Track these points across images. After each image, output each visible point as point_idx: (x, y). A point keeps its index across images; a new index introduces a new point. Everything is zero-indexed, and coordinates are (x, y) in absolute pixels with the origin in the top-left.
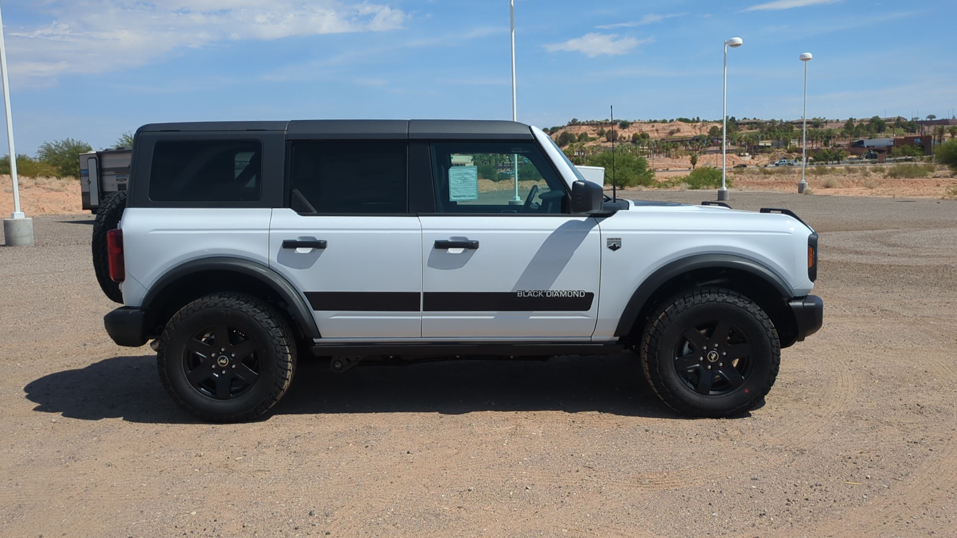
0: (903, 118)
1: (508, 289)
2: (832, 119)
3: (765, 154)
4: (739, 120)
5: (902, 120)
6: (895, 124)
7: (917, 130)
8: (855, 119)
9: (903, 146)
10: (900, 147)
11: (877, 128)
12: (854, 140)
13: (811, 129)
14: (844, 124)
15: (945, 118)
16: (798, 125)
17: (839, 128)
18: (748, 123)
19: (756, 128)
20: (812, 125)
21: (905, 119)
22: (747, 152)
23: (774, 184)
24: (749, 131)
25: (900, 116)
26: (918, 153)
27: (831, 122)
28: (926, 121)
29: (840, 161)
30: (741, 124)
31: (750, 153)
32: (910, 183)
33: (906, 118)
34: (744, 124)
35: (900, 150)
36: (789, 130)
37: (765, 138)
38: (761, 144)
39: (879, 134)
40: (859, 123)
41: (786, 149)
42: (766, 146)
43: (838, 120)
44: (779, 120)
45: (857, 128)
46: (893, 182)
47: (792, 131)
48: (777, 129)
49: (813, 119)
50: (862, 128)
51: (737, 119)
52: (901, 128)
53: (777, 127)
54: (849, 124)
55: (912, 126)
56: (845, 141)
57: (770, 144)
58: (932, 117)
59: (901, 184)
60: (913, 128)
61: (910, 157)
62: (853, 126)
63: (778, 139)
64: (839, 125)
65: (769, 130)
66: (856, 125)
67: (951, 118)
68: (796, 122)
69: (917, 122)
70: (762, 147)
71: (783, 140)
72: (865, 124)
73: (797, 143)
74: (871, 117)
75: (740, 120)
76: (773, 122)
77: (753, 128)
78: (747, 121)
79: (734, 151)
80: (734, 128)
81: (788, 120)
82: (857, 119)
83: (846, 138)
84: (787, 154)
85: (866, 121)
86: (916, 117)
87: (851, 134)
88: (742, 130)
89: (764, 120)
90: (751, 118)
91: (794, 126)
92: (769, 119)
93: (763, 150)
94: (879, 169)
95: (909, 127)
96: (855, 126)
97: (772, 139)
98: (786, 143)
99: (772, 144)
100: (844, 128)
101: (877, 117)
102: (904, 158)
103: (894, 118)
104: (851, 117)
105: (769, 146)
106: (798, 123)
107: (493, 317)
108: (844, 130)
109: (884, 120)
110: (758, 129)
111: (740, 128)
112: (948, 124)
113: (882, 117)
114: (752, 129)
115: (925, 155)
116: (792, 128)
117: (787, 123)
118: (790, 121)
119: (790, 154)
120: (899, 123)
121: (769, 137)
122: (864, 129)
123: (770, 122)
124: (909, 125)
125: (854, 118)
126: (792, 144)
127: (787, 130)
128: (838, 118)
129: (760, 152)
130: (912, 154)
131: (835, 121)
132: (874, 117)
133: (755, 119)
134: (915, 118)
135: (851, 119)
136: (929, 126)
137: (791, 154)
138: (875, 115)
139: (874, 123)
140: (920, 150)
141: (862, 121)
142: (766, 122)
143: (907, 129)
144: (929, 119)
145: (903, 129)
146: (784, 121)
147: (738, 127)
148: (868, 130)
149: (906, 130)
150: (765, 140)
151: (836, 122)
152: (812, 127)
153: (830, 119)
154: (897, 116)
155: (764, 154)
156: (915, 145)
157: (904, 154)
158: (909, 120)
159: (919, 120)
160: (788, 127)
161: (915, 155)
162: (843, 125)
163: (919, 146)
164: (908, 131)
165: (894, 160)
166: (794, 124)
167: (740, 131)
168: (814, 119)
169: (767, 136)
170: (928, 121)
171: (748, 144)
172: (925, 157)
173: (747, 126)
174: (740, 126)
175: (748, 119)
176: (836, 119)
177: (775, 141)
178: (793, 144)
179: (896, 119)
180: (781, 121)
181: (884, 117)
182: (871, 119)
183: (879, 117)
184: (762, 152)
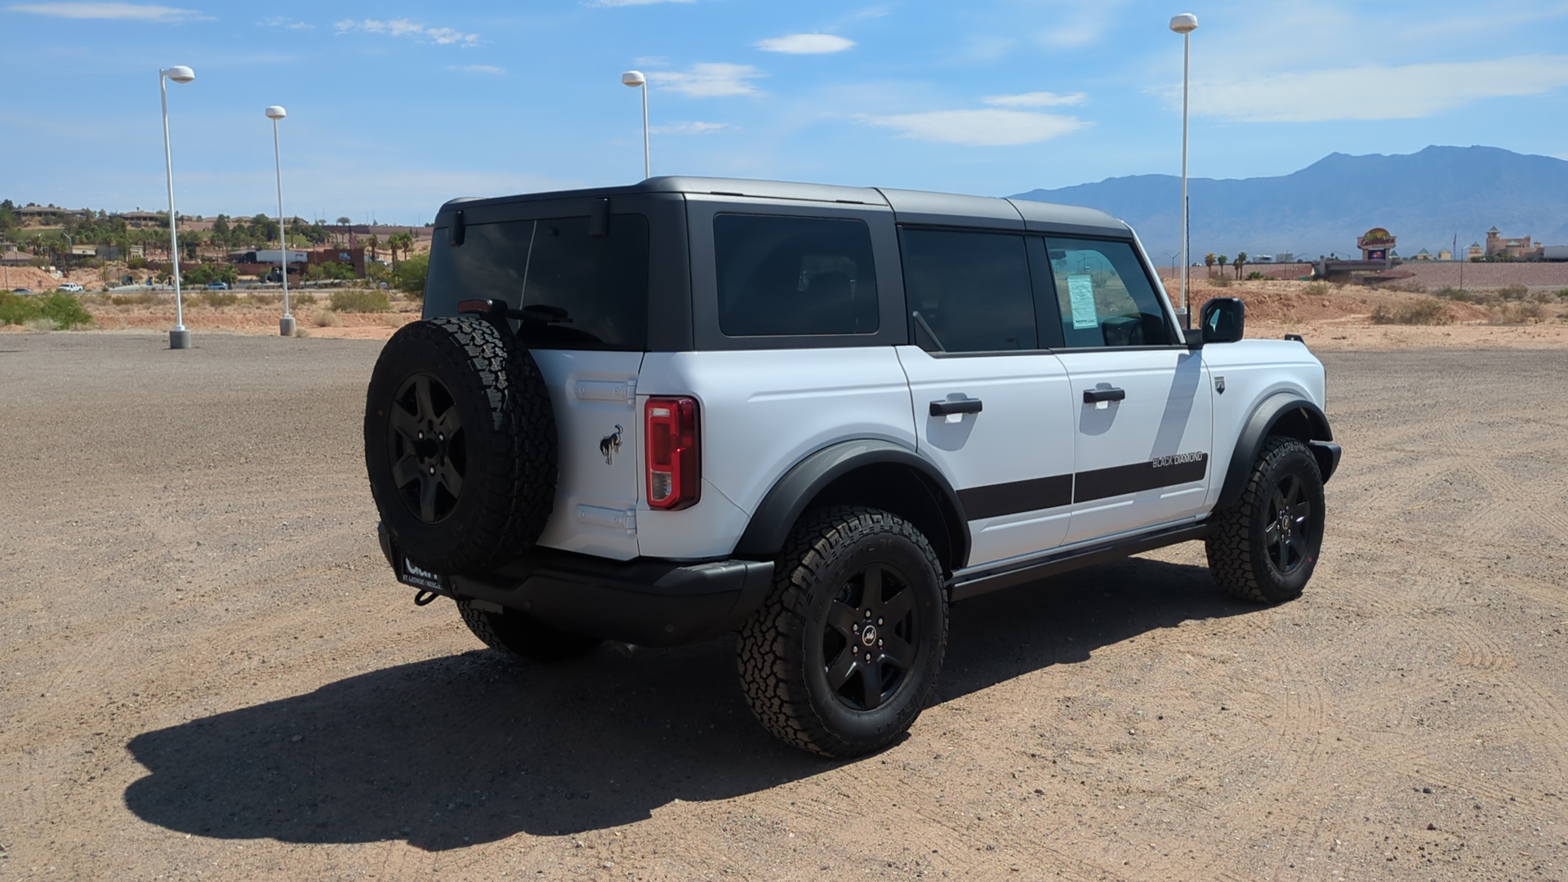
0: (302, 220)
1: (1143, 457)
2: (190, 215)
3: (89, 269)
4: (20, 207)
5: (301, 223)
6: (292, 229)
7: (326, 240)
8: (228, 217)
9: (326, 263)
10: (322, 264)
11: (266, 233)
12: (233, 251)
13: (157, 228)
14: (213, 224)
15: (363, 223)
16: (133, 222)
17: (204, 230)
18: (40, 214)
19: (56, 223)
20: (158, 223)
21: (305, 221)
22: (52, 265)
23: (152, 321)
24: (43, 227)
25: (298, 216)
26: (349, 274)
27: (190, 219)
28: (337, 226)
29: (232, 285)
30: (26, 214)
31: (58, 268)
32: (371, 320)
33: (307, 220)
34: (32, 214)
35: (320, 269)
36: (120, 229)
37: (77, 241)
38: (75, 252)
39: (270, 244)
40: (236, 224)
41: (125, 261)
42: (85, 256)
43: (200, 217)
44: (98, 210)
45: (234, 231)
46: (347, 318)
47: (124, 231)
48: (96, 227)
49: (158, 213)
50: (243, 232)
51: (15, 205)
52: (301, 235)
53: (95, 223)
54: (220, 223)
55: (317, 233)
56: (217, 252)
57: (93, 253)
58: (344, 220)
59: (359, 321)
60: (319, 235)
61: (337, 281)
62: (228, 228)
63: (108, 243)
64: (203, 225)
65: (82, 226)
66: (231, 226)
67: (372, 224)
68: (130, 216)
69: (324, 227)
70: (79, 256)
71: (117, 245)
72: (246, 225)
73: (141, 252)
74: (253, 215)
75: (23, 206)
76: (87, 213)
77: (51, 222)
78: (36, 209)
79: (27, 263)
80: (14, 220)
81: (114, 212)
82: (231, 217)
83: (219, 247)
84: (129, 270)
85: (246, 222)
86: (322, 219)
87: (225, 242)
88: (29, 225)
89: (68, 209)
90: (44, 205)
91: (127, 222)
92: (79, 209)
93: (82, 262)
94: (306, 298)
95: (315, 235)
96: (231, 228)
97: (93, 243)
98: (123, 251)
99: (96, 251)
100: (212, 230)
101: (263, 215)
102: (328, 281)
103: (290, 219)
104: (221, 213)
105: (91, 256)
106: (132, 218)
107: (1131, 502)
108: (213, 233)
109: (275, 221)
110: (61, 225)
111: (25, 221)
112: (368, 232)
113: (271, 216)
114: (47, 224)
115: (359, 278)
116: (123, 226)
117: (113, 217)
118: (119, 213)
119: (134, 271)
120: (297, 227)
121: (85, 240)
122: (246, 234)
123: (82, 214)
124: (314, 232)
125: (225, 215)
126: (132, 254)
127: (116, 229)
128: (200, 214)
129: (76, 265)
130: (341, 276)
131: (194, 219)
132: (257, 216)
133: (51, 206)
134: (321, 221)
135: (221, 217)
136: (343, 235)
137: (137, 271)
138: (260, 213)
139: (260, 225)
140: (352, 270)
141: (239, 220)
142: (74, 214)
143: (311, 237)
144: (340, 224)
145: (304, 237)
146: (108, 214)
147: (20, 219)
148: (252, 236)
149: (309, 238)
150: (78, 244)
151: (197, 221)
152: (159, 226)
153: (187, 215)
154: (293, 216)
155: (86, 269)
156: (343, 263)
157: (329, 275)
158: (312, 223)
159: (326, 224)
160: (117, 223)
161: (345, 278)
162: (210, 225)
163: (349, 264)
164: (312, 239)
165: (316, 284)
166: (126, 219)
167: (25, 226)
168: (160, 212)
169: (81, 238)
170: (340, 227)
171: (53, 249)
172: (359, 280)
173: (38, 218)
174: (24, 218)
175: (38, 206)
176: (197, 215)
177: (103, 248)
178: (135, 254)
179: (292, 220)
180: (102, 213)
181: (274, 217)
182: (254, 218)
183: (266, 215)
184: (81, 266)
